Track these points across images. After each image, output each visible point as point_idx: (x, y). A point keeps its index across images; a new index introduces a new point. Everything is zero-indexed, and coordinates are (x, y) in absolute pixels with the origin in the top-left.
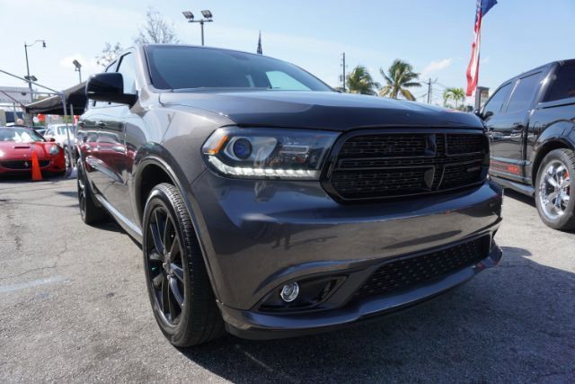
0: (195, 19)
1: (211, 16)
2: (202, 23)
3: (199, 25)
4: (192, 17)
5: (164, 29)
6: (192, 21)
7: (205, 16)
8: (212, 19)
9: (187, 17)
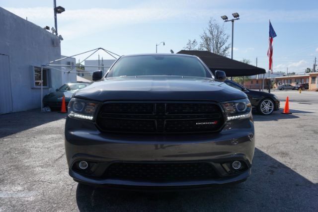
0: (228, 20)
1: (238, 16)
2: (233, 21)
3: (231, 22)
4: (227, 18)
5: (218, 28)
6: (226, 21)
7: (235, 17)
8: (239, 17)
9: (224, 19)
